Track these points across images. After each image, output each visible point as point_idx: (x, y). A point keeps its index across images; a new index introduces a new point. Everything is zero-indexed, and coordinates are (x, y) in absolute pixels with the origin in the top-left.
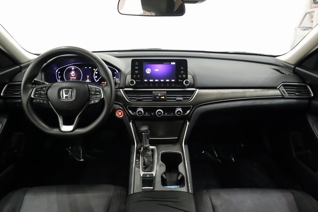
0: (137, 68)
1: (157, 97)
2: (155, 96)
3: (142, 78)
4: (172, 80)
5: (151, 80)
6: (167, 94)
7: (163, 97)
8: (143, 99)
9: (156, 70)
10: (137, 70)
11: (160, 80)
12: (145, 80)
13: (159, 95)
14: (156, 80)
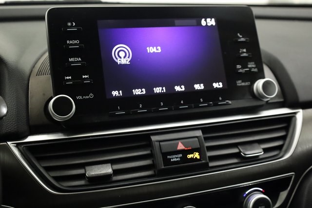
0: (74, 43)
1: (175, 158)
2: (165, 155)
3: (100, 87)
4: (215, 85)
5: (137, 92)
6: (206, 139)
7: (197, 155)
8: (116, 172)
9: (151, 50)
10: (74, 53)
11: (170, 88)
12: (115, 93)
13: (181, 147)
14: (158, 90)
